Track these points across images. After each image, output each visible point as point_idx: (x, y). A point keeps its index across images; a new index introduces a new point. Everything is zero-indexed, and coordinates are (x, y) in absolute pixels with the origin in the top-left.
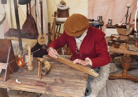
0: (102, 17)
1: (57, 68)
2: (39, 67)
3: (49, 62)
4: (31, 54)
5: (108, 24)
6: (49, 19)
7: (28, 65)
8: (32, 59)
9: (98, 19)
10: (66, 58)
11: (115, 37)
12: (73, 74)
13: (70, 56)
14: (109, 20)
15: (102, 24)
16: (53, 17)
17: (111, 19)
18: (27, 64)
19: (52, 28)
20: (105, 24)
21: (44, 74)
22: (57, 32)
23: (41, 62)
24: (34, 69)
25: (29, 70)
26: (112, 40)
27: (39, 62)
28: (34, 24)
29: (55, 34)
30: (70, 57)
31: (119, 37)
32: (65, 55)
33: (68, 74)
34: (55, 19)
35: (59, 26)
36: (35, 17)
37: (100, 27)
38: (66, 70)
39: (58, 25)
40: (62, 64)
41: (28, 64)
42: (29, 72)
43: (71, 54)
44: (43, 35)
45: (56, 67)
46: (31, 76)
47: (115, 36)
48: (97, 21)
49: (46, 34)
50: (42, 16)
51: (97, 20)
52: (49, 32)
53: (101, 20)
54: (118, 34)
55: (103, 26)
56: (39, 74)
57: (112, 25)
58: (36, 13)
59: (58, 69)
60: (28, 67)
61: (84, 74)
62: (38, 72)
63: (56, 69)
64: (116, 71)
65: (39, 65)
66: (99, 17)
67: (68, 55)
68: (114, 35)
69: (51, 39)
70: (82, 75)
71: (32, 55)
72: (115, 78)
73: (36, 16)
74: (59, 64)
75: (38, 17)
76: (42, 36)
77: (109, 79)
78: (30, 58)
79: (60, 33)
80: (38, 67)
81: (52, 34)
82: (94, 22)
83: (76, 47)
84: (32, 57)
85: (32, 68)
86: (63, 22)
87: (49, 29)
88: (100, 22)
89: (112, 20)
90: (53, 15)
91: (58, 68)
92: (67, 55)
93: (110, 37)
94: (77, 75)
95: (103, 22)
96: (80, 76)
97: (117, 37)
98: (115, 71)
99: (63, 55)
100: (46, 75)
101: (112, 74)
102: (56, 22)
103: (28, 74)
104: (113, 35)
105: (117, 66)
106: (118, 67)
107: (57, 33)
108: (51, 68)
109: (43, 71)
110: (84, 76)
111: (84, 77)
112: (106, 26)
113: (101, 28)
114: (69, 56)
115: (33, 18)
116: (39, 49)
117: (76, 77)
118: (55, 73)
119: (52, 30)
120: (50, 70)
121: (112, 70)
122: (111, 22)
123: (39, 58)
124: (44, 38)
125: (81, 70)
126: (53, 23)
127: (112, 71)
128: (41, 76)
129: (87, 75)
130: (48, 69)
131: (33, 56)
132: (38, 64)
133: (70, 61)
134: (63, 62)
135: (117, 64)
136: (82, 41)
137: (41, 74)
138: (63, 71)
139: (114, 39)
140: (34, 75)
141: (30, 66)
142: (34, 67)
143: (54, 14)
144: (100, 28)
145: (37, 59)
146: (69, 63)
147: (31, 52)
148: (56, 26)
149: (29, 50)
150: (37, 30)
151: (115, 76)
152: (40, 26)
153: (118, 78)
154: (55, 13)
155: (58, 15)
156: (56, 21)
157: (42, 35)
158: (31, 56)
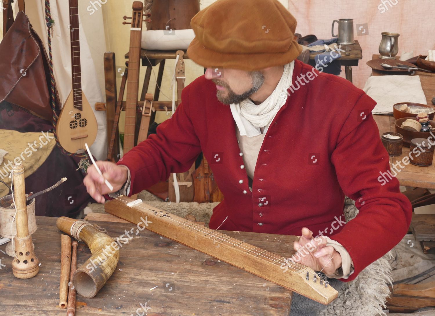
0: (350, 21)
1: (148, 264)
2: (65, 261)
3: (111, 236)
4: (28, 203)
5: (382, 53)
6: (109, 38)
7: (11, 254)
8: (33, 227)
9: (336, 33)
10: (189, 216)
11: (414, 116)
12: (224, 289)
13: (209, 207)
14: (385, 36)
15: (352, 57)
16: (129, 28)
17: (391, 31)
18: (8, 247)
19: (126, 76)
20: (367, 56)
21: (88, 292)
22: (147, 95)
23: (73, 239)
24: (39, 271)
25: (20, 275)
26: (399, 131)
27: (65, 240)
28: (40, 61)
29: (138, 106)
30: (211, 212)
31: (431, 116)
32: (185, 205)
33: (198, 289)
34: (136, 37)
35: (156, 69)
36: (42, 31)
37: (343, 68)
38: (188, 271)
39: (149, 63)
40: (169, 243)
41: (12, 247)
42: (17, 284)
43: (215, 196)
44: (81, 109)
45: (143, 258)
46: (30, 303)
47: (413, 111)
48: (328, 43)
49: (98, 108)
50: (74, 22)
51: (329, 37)
52: (109, 99)
53: (345, 36)
54: (424, 102)
55: (355, 62)
56: (63, 294)
57: (397, 60)
58: (48, 10)
59: (151, 270)
60: (15, 264)
61: (273, 290)
62: (58, 285)
63: (142, 268)
64: (421, 271)
65: (66, 251)
66: (336, 25)
67: (200, 202)
68: (409, 104)
69: (121, 129)
70: (262, 293)
71: (31, 207)
72: (416, 305)
73: (50, 22)
74: (156, 245)
75: (56, 27)
76: (78, 116)
77: (391, 312)
78: (21, 219)
79: (162, 98)
80: (59, 261)
81: (123, 106)
82: (316, 48)
83: (241, 160)
84: (32, 216)
85: (30, 264)
86: (173, 51)
87: (110, 84)
88: (343, 47)
89: (396, 37)
90: (125, 18)
91: (154, 264)
92: (195, 204)
93: (389, 115)
94: (241, 296)
95: (356, 46)
96: (255, 299)
97: (423, 113)
98: (416, 273)
99: (174, 201)
100: (95, 297)
101: (401, 285)
102: (142, 49)
103: (16, 297)
104: (403, 108)
105: (427, 248)
106: (427, 252)
107: (149, 101)
108: (120, 264)
109: (85, 278)
110: (272, 299)
111: (272, 306)
112: (370, 63)
113: (349, 74)
114: (204, 206)
115: (33, 32)
116: (65, 179)
117: (236, 302)
118: (140, 290)
119: (122, 89)
120: (114, 276)
121: (404, 266)
122: (392, 47)
123: (63, 221)
124: (84, 123)
125: (256, 272)
126: (126, 57)
127: (403, 272)
128: (75, 305)
129: (287, 295)
130: (108, 271)
131: (38, 212)
132: (60, 245)
133: (208, 230)
134: (174, 238)
135: (426, 237)
136: (266, 131)
137: (76, 293)
138: (174, 277)
139: (409, 123)
140: (41, 297)
141: (24, 258)
142: (40, 260)
143: (130, 13)
144: (342, 75)
145: (55, 224)
146: (201, 241)
147: (27, 191)
148: (143, 69)
149: (19, 182)
150: (55, 86)
151: (415, 293)
152: (69, 69)
153: (429, 302)
154: (137, 9)
155: (148, 15)
156: (144, 46)
157: (77, 111)
158: (26, 212)
